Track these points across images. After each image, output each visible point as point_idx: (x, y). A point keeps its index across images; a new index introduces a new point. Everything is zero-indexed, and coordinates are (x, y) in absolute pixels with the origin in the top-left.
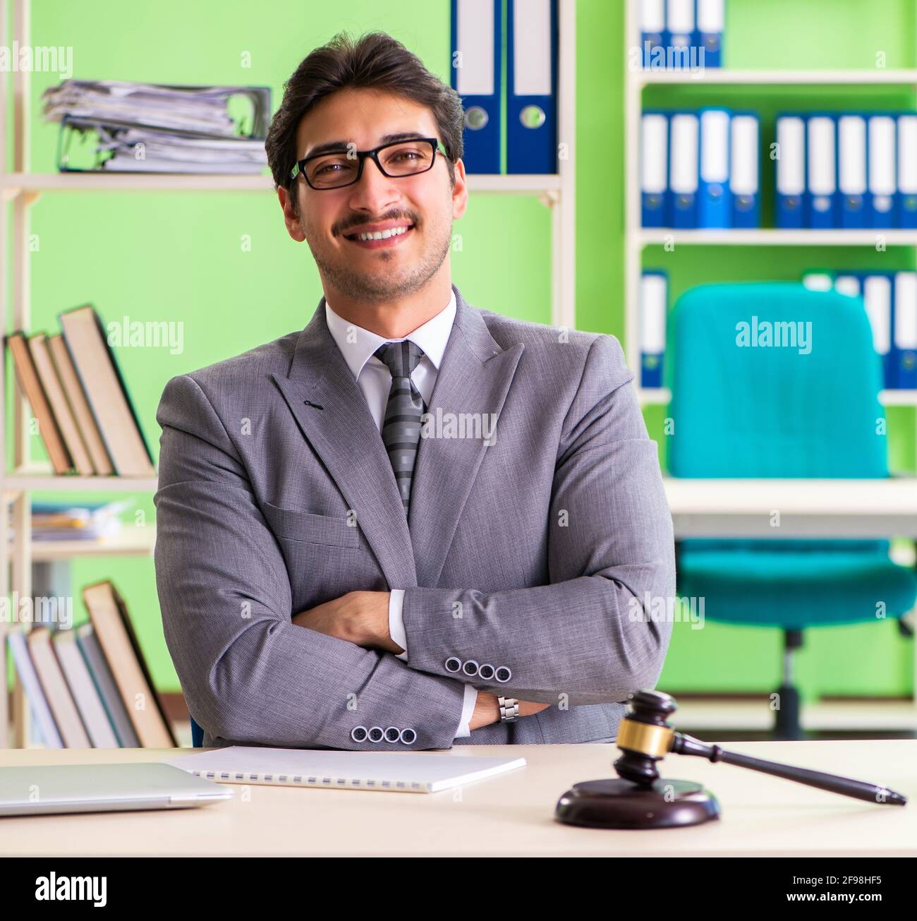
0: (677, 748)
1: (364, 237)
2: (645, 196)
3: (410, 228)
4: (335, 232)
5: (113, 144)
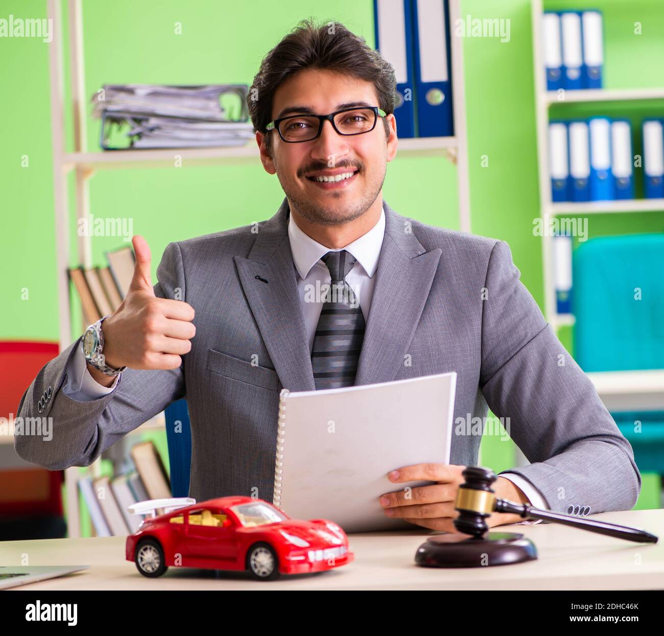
1: (321, 179)
2: (554, 182)
3: (355, 173)
4: (299, 175)
5: (138, 129)
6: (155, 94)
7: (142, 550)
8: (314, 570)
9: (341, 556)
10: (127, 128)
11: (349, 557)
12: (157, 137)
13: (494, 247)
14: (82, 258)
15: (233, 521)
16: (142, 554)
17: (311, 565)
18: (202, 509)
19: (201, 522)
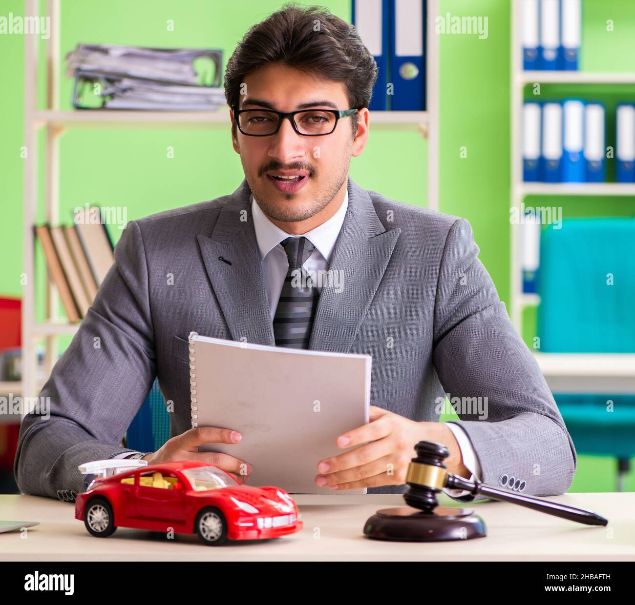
0: (450, 485)
2: (525, 162)
4: (260, 174)
5: (111, 90)
6: (129, 56)
7: (91, 509)
8: (262, 537)
9: (289, 524)
10: (99, 88)
11: (298, 526)
12: (128, 98)
13: (453, 225)
14: (49, 215)
15: (184, 484)
16: (92, 513)
17: (259, 531)
18: (153, 471)
19: (152, 484)
